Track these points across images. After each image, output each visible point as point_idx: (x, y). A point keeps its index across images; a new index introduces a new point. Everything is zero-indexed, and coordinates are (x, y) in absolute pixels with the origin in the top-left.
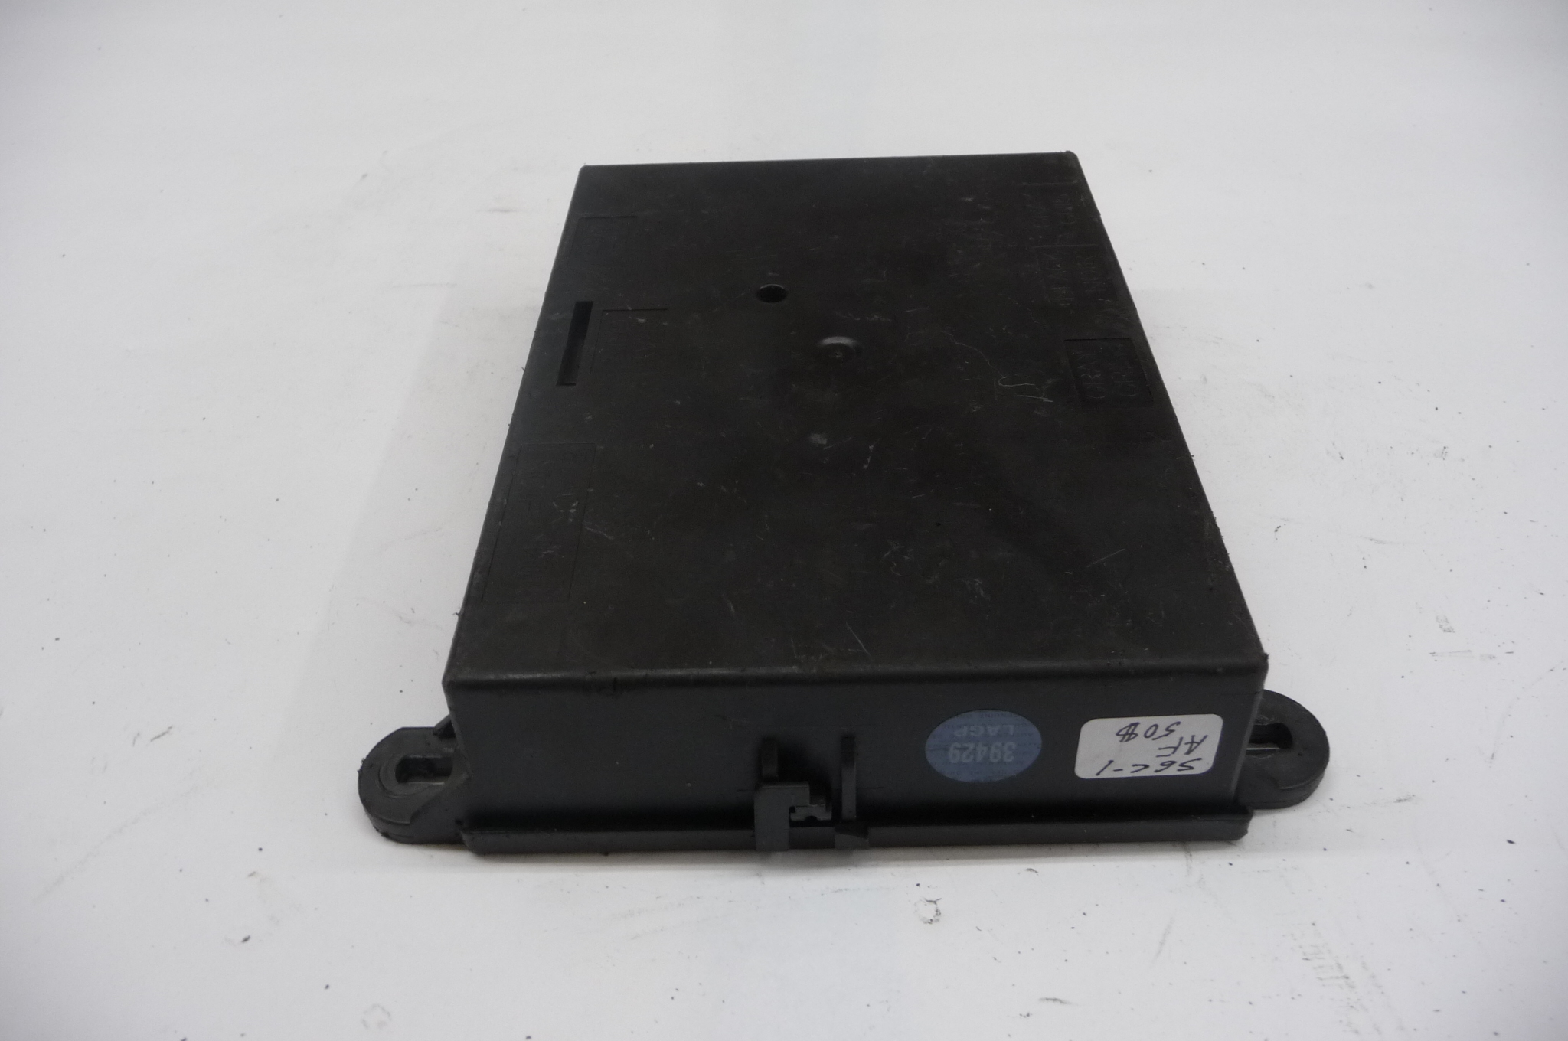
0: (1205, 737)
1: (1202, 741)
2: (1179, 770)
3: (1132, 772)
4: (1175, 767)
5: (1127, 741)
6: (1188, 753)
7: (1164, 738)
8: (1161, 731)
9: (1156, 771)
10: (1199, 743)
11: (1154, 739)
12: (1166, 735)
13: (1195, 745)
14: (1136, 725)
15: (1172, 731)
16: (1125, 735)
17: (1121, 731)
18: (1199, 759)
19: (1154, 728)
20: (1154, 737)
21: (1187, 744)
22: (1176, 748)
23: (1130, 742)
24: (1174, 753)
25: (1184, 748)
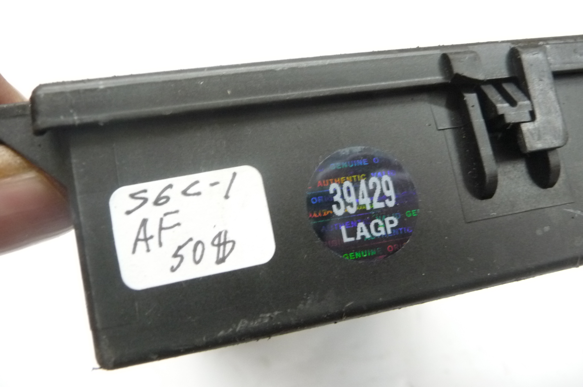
0: (134, 251)
1: (135, 245)
2: (145, 191)
3: (197, 182)
4: (152, 196)
5: (219, 234)
6: (144, 222)
7: (181, 244)
8: (187, 252)
9: (170, 186)
10: (137, 240)
11: (191, 240)
12: (180, 248)
13: (142, 236)
14: (220, 261)
15: (175, 255)
16: (225, 243)
17: (232, 249)
18: (128, 213)
19: (198, 258)
20: (191, 244)
21: (151, 237)
22: (161, 229)
23: (216, 233)
24: (161, 220)
25: (152, 229)
